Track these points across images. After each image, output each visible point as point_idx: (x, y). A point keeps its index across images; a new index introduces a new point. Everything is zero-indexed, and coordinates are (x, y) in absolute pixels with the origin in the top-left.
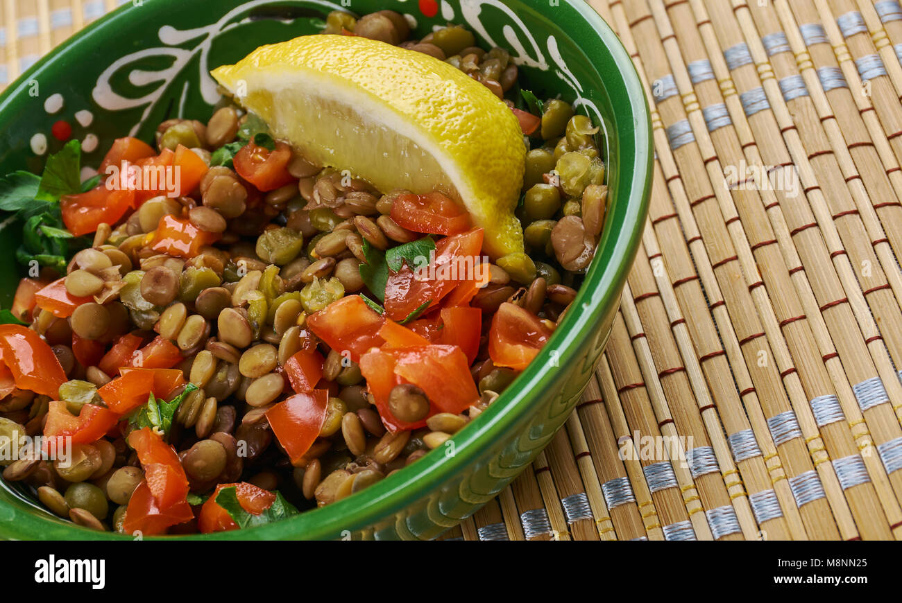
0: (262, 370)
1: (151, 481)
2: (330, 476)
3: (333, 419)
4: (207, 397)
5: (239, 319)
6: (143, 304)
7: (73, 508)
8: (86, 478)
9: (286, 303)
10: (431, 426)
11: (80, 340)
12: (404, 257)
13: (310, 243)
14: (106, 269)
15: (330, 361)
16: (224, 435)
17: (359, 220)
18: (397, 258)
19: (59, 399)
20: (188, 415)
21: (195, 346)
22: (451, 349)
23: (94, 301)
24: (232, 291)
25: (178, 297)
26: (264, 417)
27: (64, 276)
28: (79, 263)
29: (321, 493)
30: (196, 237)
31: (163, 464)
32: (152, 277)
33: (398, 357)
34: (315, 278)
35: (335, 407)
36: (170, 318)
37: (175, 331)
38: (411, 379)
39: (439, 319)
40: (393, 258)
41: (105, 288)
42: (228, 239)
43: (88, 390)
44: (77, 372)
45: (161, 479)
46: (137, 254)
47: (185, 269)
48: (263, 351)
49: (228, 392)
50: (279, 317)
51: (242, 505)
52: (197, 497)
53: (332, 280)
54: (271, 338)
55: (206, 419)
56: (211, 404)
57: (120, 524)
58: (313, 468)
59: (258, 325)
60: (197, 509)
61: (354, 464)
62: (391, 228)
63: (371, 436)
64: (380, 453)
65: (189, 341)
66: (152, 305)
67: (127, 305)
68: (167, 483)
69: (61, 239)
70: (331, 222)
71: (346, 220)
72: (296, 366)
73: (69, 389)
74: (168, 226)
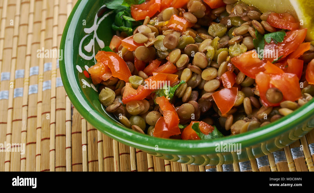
0: (211, 77)
1: (165, 117)
2: (237, 122)
3: (240, 99)
4: (188, 86)
5: (203, 57)
6: (163, 48)
7: (133, 125)
8: (138, 114)
9: (222, 52)
10: (282, 106)
11: (137, 60)
12: (272, 37)
13: (230, 30)
14: (150, 34)
15: (240, 76)
16: (194, 102)
17: (254, 21)
18: (269, 38)
19: (128, 82)
20: (180, 93)
21: (184, 66)
22: (293, 75)
23: (144, 45)
24: (199, 46)
25: (177, 47)
26: (211, 96)
27: (132, 35)
28: (139, 30)
29: (234, 128)
30: (186, 24)
31: (171, 111)
32: (168, 38)
33: (271, 77)
34: (236, 43)
35: (241, 95)
36: (174, 54)
37: (176, 60)
38: (276, 86)
39: (286, 63)
40: (268, 37)
41: (149, 41)
42: (197, 26)
43: (140, 80)
44: (135, 73)
45: (170, 117)
46: (161, 29)
47: (181, 36)
48: (212, 70)
49: (196, 85)
50: (220, 57)
51: (201, 130)
52: (182, 126)
53: (242, 44)
54: (215, 65)
55: (187, 95)
56: (190, 89)
57: (151, 133)
58: (231, 118)
59: (211, 60)
60: (182, 130)
61: (247, 118)
62: (267, 26)
63: (255, 108)
64: (260, 114)
65: (181, 64)
66: (167, 49)
67: (157, 48)
68: (172, 118)
69: (131, 21)
70: (239, 22)
71: (247, 22)
72: (226, 77)
73: (132, 78)
74: (175, 19)
